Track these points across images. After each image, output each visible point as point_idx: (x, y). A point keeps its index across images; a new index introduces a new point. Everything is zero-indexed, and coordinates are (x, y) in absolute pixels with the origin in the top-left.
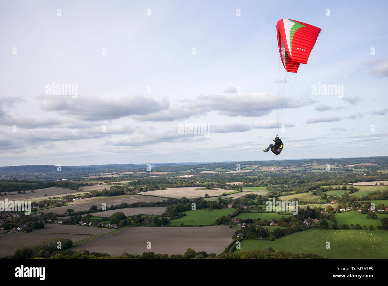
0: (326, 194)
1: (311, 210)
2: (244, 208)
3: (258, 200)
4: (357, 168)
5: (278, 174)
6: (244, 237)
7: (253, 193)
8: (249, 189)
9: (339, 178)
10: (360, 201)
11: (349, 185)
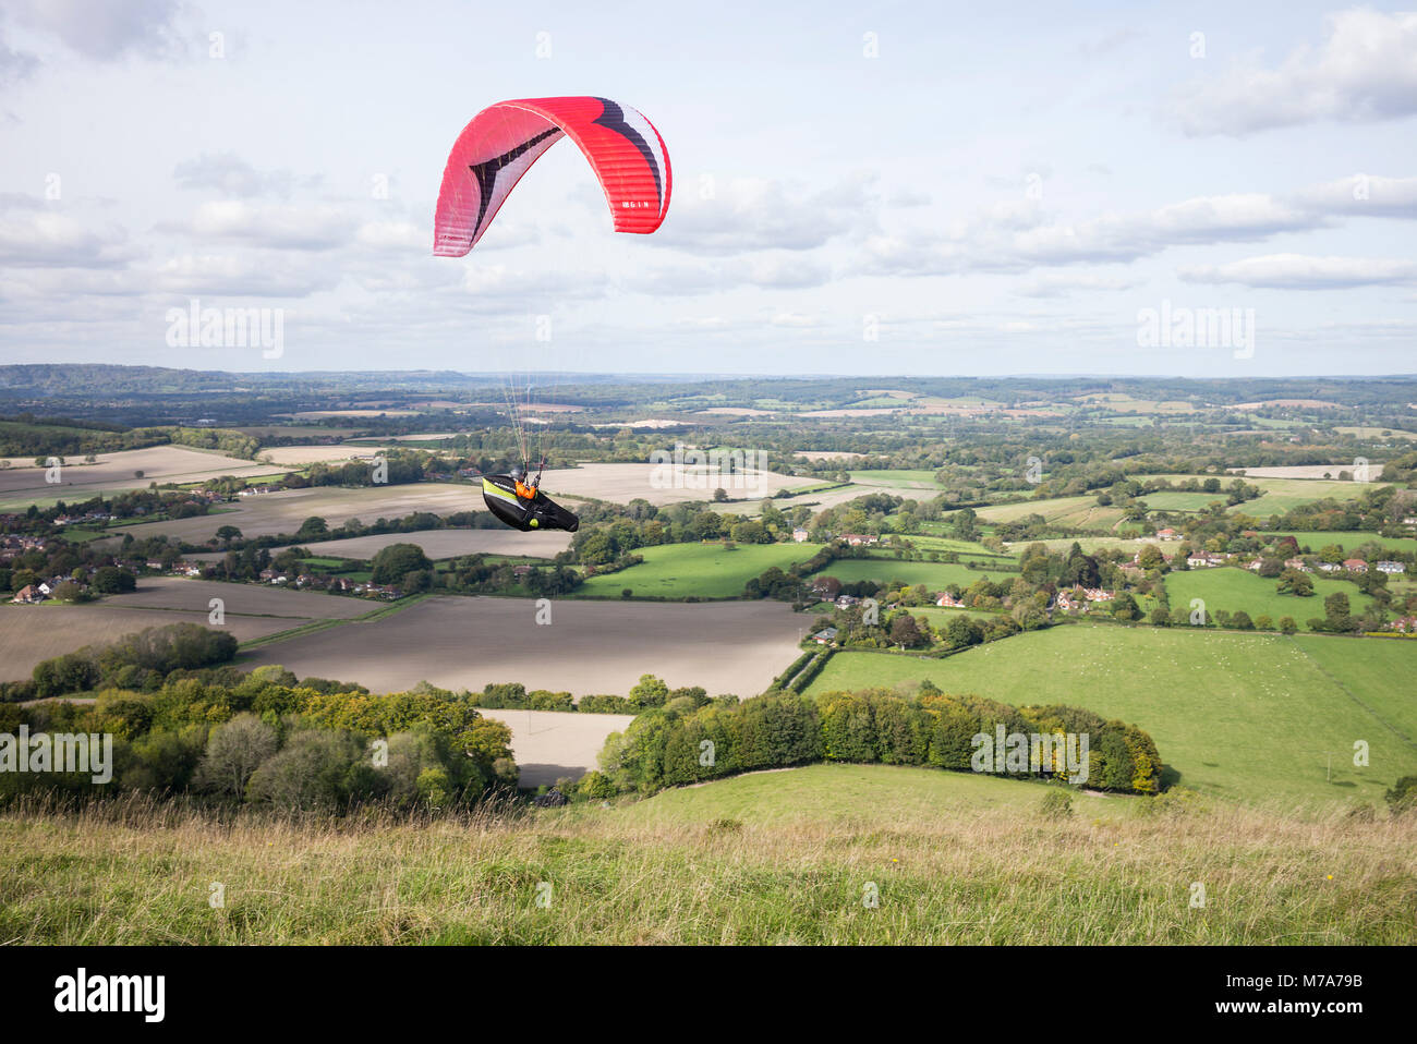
0: (1146, 505)
1: (1085, 557)
2: (850, 543)
3: (903, 516)
4: (1269, 417)
5: (981, 429)
6: (842, 644)
7: (887, 491)
8: (876, 477)
9: (1200, 451)
10: (1259, 534)
11: (1230, 474)
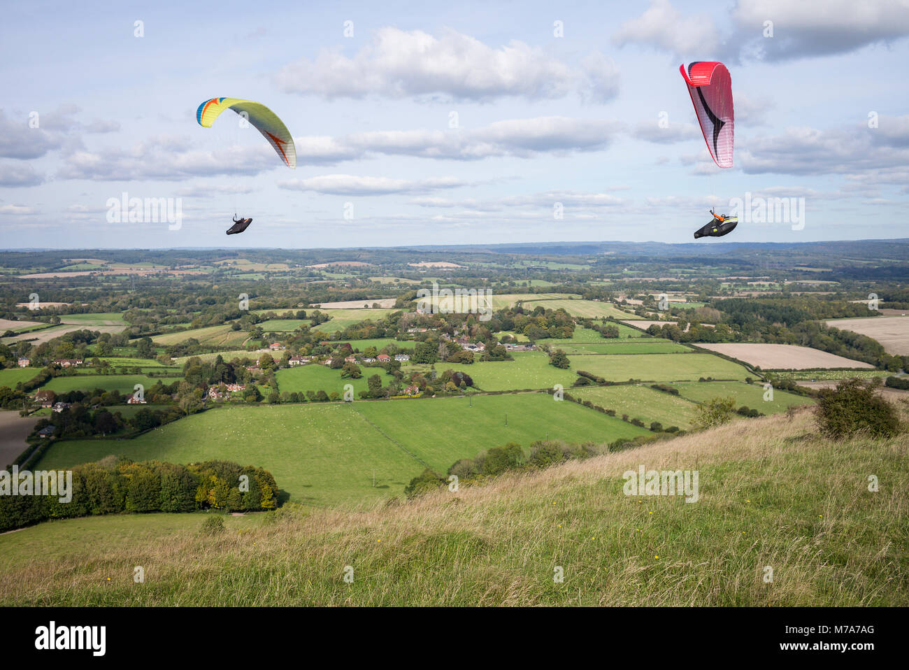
0: (262, 329)
1: (225, 364)
2: (62, 365)
3: (100, 345)
4: (332, 272)
5: (153, 283)
6: (59, 436)
7: (88, 328)
8: (80, 318)
9: (294, 294)
10: (330, 343)
11: (312, 307)
